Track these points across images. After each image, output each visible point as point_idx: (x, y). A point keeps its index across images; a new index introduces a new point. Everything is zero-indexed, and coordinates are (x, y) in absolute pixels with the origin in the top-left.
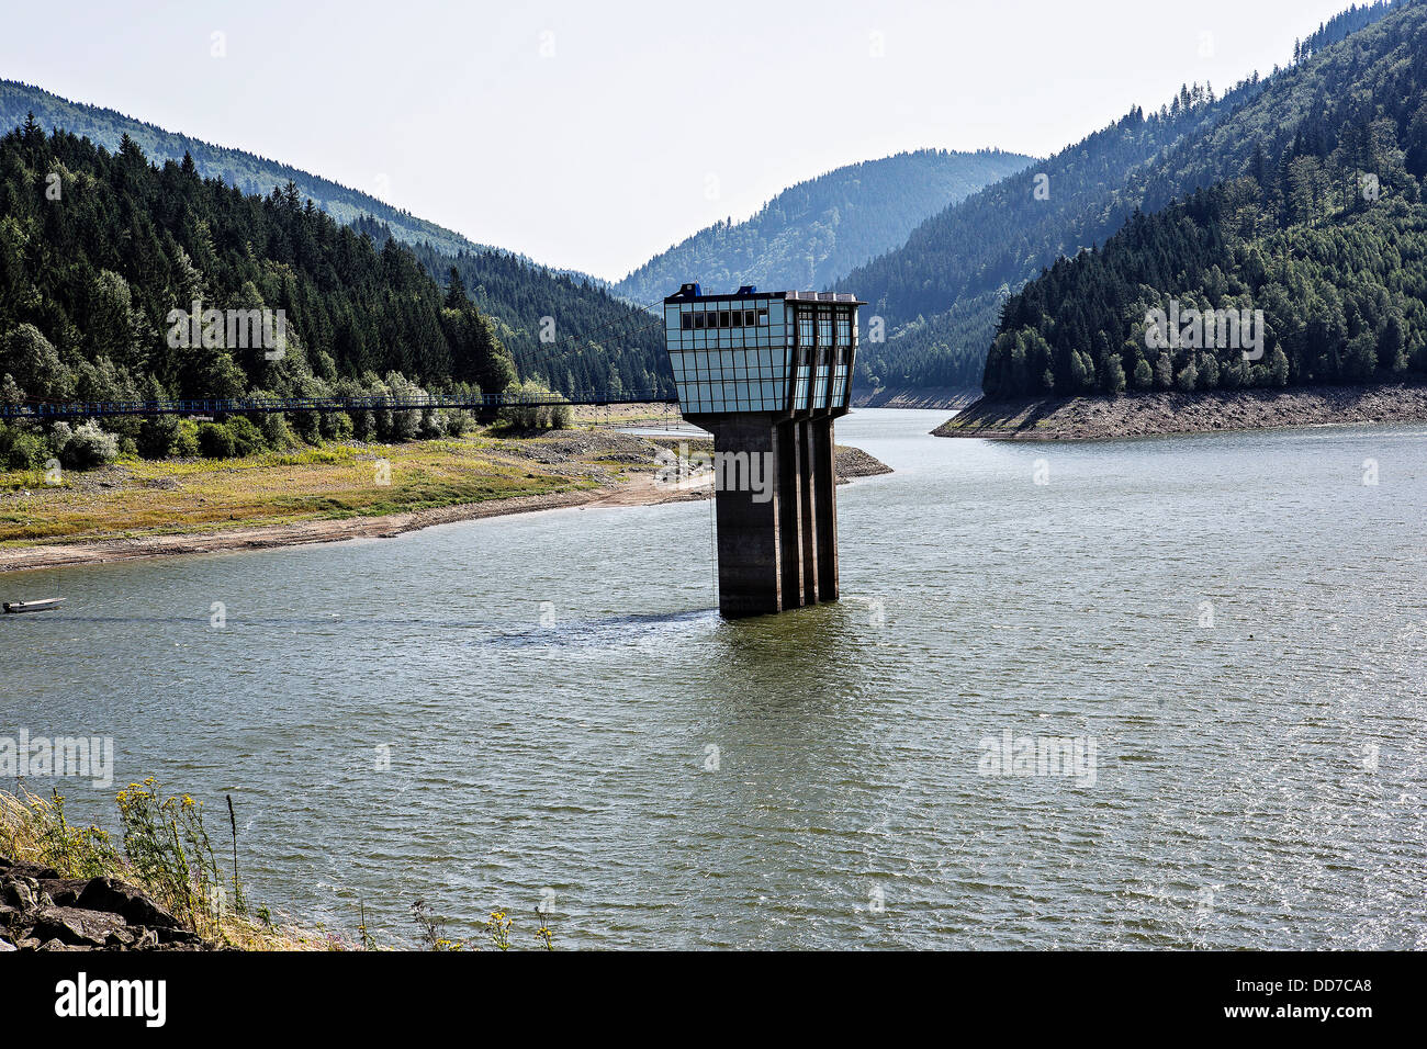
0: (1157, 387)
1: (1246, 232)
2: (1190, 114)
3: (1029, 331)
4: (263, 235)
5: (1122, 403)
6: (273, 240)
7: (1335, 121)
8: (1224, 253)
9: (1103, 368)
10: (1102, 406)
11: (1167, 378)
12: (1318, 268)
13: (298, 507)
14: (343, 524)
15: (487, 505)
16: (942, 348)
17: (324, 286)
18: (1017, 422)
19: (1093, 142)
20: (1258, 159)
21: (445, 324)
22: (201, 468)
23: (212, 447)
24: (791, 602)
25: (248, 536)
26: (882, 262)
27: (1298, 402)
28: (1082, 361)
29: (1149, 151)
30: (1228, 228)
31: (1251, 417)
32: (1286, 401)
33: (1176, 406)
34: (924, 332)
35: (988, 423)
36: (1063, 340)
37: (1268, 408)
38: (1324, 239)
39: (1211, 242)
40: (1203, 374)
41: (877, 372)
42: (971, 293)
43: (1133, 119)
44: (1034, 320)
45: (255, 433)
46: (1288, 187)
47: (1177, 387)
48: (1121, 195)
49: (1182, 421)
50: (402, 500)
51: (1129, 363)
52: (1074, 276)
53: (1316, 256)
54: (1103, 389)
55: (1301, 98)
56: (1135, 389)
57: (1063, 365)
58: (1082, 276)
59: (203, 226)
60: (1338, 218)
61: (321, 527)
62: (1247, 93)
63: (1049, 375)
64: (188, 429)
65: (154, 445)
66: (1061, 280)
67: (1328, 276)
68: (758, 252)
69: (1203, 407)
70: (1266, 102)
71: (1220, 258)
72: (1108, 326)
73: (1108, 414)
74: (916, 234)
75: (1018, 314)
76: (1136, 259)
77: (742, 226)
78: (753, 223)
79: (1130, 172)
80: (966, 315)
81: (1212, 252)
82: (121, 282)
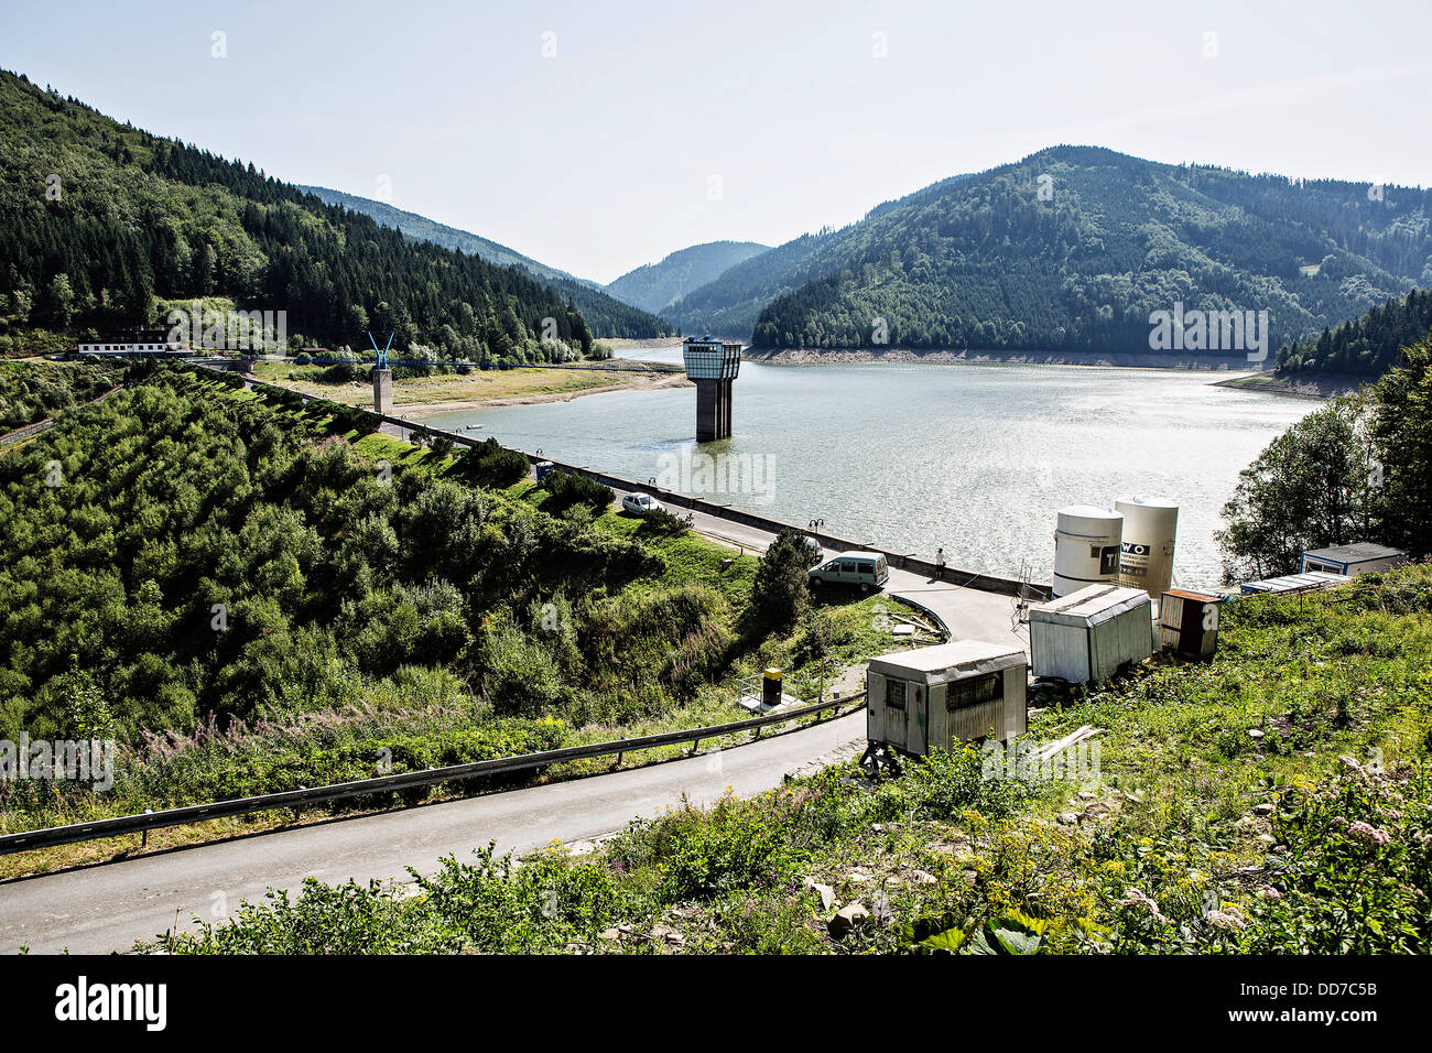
0: (815, 346)
1: (847, 290)
2: (825, 238)
3: (771, 324)
4: (506, 285)
5: (802, 352)
6: (510, 287)
7: (879, 249)
8: (840, 298)
9: (796, 339)
10: (796, 352)
11: (819, 344)
12: (871, 305)
13: (535, 390)
14: (551, 396)
15: (595, 389)
16: (733, 321)
17: (528, 304)
18: (765, 357)
19: (790, 244)
20: (851, 260)
21: (569, 318)
22: (500, 373)
23: (503, 367)
24: (719, 438)
25: (522, 400)
26: (709, 285)
27: (863, 354)
28: (789, 336)
29: (811, 250)
30: (841, 289)
31: (847, 359)
32: (859, 353)
33: (821, 353)
34: (725, 314)
35: (755, 357)
36: (783, 328)
37: (852, 355)
38: (874, 294)
39: (835, 294)
40: (831, 342)
41: (708, 328)
42: (743, 300)
43: (805, 237)
44: (773, 320)
45: (516, 361)
46: (862, 274)
47: (822, 347)
48: (801, 267)
49: (823, 359)
50: (568, 388)
51: (806, 338)
52: (786, 304)
53: (871, 301)
54: (796, 346)
55: (867, 237)
56: (807, 347)
57: (783, 336)
58: (790, 304)
59: (488, 282)
60: (879, 286)
61: (545, 397)
62: (846, 232)
63: (777, 341)
64: (495, 358)
65: (485, 366)
66: (783, 305)
67: (875, 308)
68: (661, 276)
69: (830, 354)
70: (855, 237)
71: (838, 301)
72: (798, 323)
73: (798, 356)
74: (722, 276)
75: (766, 317)
76: (809, 299)
77: (655, 267)
78: (658, 265)
79: (804, 259)
80: (741, 309)
81: (835, 298)
82: (470, 307)
